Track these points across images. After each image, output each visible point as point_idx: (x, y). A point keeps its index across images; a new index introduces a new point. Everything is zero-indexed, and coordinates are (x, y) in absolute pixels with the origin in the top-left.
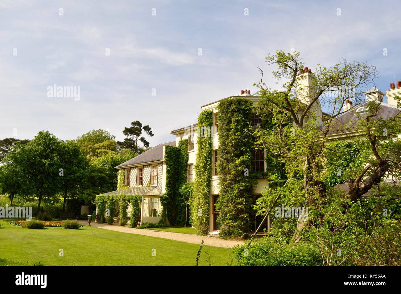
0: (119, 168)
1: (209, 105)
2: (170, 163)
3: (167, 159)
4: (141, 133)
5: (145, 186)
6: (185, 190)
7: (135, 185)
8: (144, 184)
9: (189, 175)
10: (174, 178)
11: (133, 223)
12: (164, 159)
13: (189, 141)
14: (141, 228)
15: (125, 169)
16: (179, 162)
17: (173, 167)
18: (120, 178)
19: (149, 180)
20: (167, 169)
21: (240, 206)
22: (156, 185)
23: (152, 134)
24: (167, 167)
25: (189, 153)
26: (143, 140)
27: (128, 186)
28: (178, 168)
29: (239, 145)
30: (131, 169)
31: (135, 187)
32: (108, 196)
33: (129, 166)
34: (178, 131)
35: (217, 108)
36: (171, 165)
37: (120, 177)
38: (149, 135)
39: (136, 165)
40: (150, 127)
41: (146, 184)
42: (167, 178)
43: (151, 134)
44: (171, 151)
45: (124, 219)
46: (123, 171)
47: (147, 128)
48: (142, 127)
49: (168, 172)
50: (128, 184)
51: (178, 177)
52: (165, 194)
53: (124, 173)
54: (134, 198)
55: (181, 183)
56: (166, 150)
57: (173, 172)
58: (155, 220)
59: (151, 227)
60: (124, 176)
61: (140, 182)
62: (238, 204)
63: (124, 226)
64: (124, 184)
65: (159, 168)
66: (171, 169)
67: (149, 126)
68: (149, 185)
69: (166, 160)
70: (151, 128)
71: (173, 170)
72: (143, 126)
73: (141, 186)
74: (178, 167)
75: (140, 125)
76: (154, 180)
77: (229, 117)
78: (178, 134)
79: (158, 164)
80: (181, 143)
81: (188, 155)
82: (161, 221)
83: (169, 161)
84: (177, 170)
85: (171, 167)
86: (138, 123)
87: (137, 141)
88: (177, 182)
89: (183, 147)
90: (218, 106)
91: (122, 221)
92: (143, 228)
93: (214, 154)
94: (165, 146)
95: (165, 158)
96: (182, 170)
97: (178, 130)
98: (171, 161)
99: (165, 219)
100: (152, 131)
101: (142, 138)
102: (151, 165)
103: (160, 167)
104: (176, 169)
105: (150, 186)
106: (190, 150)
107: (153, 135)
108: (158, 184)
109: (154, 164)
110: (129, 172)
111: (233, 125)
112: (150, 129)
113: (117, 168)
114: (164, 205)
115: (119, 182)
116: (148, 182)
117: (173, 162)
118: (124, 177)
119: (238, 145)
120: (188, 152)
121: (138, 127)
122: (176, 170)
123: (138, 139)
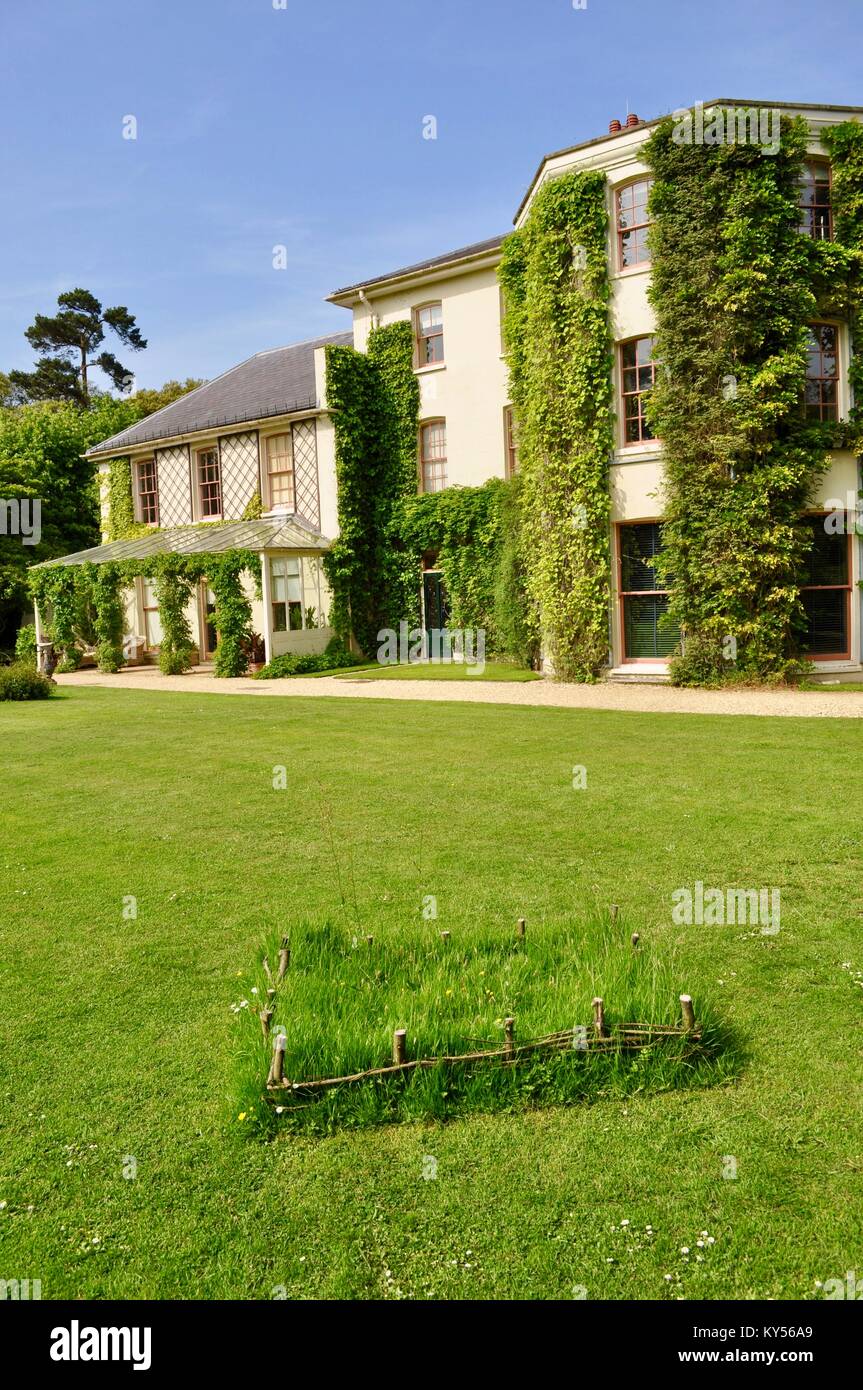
0: (101, 455)
1: (582, 152)
2: (351, 419)
3: (337, 400)
4: (101, 337)
5: (237, 517)
6: (422, 522)
7: (184, 517)
8: (231, 510)
9: (423, 463)
10: (365, 477)
11: (234, 659)
12: (323, 404)
13: (414, 328)
14: (275, 676)
15: (128, 457)
16: (376, 413)
17: (363, 437)
18: (111, 494)
19: (251, 494)
20: (339, 444)
21: (770, 560)
22: (292, 511)
23: (142, 339)
24: (340, 435)
25: (419, 378)
26: (108, 363)
27: (153, 525)
28: (377, 438)
29: (762, 311)
30: (159, 456)
31: (189, 522)
32: (90, 565)
33: (146, 447)
34: (365, 291)
35: (640, 154)
36: (354, 427)
37: (108, 490)
38: (130, 346)
39: (187, 438)
40: (130, 313)
41: (242, 509)
42: (344, 477)
43: (138, 342)
44: (347, 371)
45: (179, 647)
46: (121, 466)
47: (121, 319)
48: (100, 312)
49: (343, 454)
50: (152, 515)
51: (380, 476)
52: (340, 542)
53: (128, 473)
54: (226, 561)
55: (393, 496)
56: (330, 367)
57: (363, 452)
58: (312, 642)
59: (309, 666)
60: (130, 486)
61: (206, 504)
62: (766, 548)
63: (180, 673)
64: (132, 517)
65: (298, 441)
66: (353, 441)
67: (125, 309)
68: (252, 512)
69: (336, 406)
70: (133, 319)
71: (361, 443)
72: (104, 310)
73: (214, 519)
74: (376, 433)
75: (92, 304)
76: (272, 491)
77: (716, 190)
78: (367, 303)
79: (293, 425)
80: (382, 340)
81: (415, 385)
82: (334, 647)
83: (345, 410)
84: (374, 449)
85: (356, 433)
86: (84, 300)
87: (85, 370)
88: (377, 494)
89: (393, 352)
90: (645, 147)
91: (173, 656)
92: (282, 676)
93: (617, 355)
94: (323, 350)
95: (329, 399)
96: (392, 446)
97: (366, 284)
98: (351, 411)
99: (346, 635)
100: (137, 331)
101: (104, 355)
102: (257, 432)
103: (302, 441)
104: (369, 442)
105: (262, 515)
106: (420, 367)
107: (143, 344)
108: (301, 507)
109: (270, 429)
110: (148, 468)
111: (733, 228)
112: (131, 321)
113: (91, 457)
114: (337, 583)
115: (105, 512)
116: (246, 500)
117: (358, 413)
118: (130, 493)
119: (761, 309)
120: (415, 372)
121: (88, 315)
122: (370, 445)
123: (88, 362)
